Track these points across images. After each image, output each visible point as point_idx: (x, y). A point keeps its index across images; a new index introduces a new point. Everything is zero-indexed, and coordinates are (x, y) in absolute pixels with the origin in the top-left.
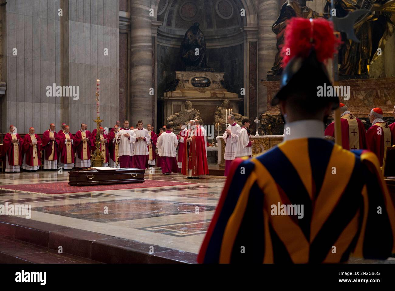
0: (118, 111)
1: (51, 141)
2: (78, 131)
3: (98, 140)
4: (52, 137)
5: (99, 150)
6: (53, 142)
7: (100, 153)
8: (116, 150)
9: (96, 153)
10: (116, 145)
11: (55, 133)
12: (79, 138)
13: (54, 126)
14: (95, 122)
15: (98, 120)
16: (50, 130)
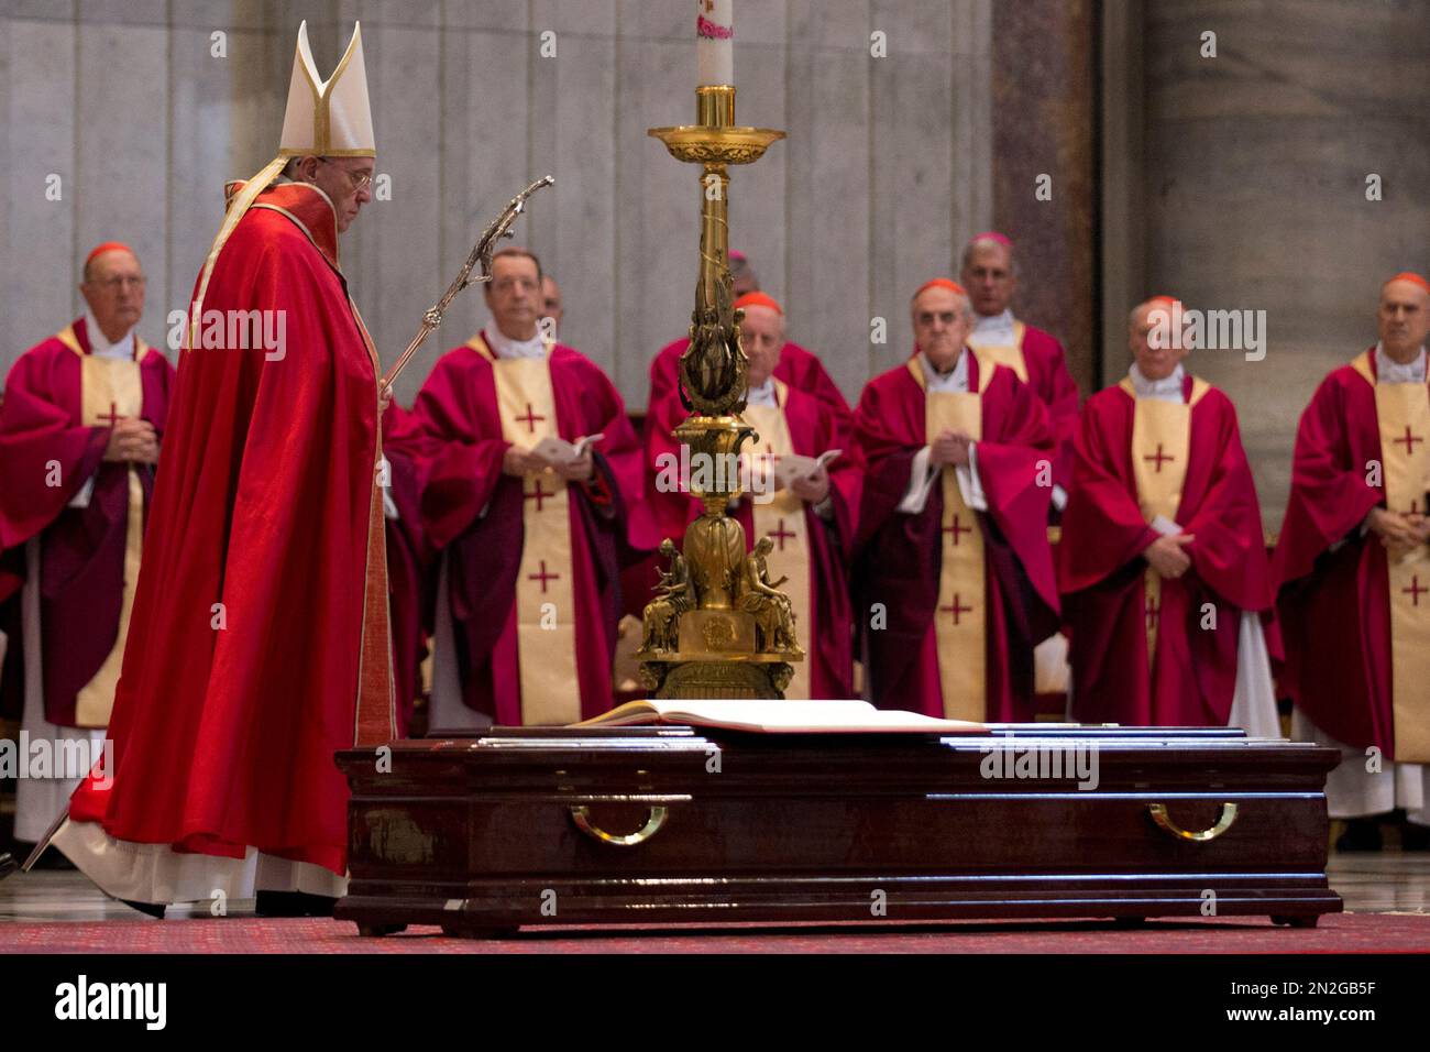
0: (978, 128)
1: (111, 475)
2: (452, 346)
3: (711, 395)
4: (113, 417)
5: (734, 526)
6: (136, 491)
7: (738, 572)
8: (956, 609)
9: (692, 564)
10: (948, 539)
11: (154, 370)
12: (468, 440)
13: (133, 279)
14: (679, 152)
15: (715, 129)
16: (94, 333)
